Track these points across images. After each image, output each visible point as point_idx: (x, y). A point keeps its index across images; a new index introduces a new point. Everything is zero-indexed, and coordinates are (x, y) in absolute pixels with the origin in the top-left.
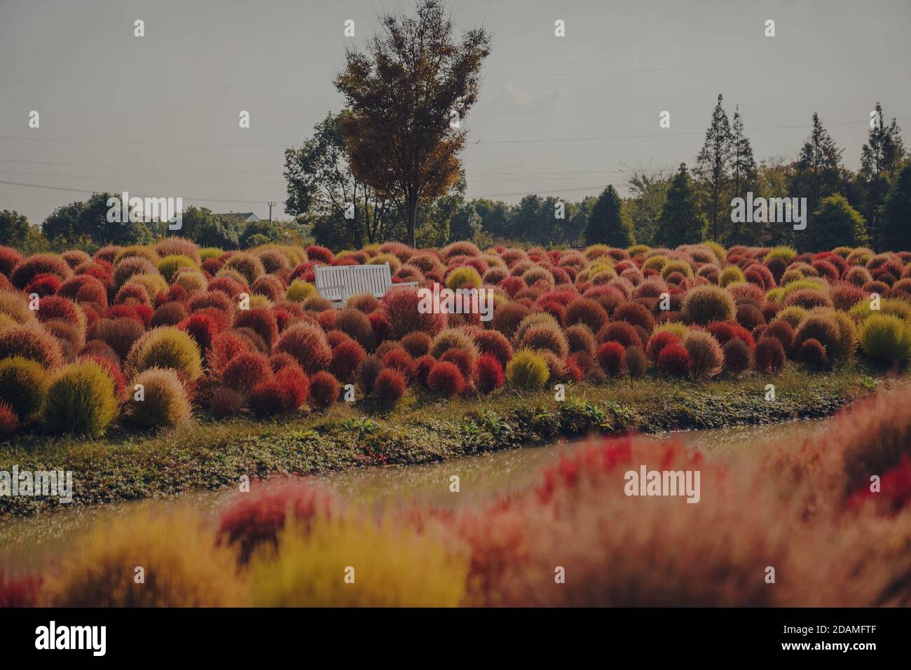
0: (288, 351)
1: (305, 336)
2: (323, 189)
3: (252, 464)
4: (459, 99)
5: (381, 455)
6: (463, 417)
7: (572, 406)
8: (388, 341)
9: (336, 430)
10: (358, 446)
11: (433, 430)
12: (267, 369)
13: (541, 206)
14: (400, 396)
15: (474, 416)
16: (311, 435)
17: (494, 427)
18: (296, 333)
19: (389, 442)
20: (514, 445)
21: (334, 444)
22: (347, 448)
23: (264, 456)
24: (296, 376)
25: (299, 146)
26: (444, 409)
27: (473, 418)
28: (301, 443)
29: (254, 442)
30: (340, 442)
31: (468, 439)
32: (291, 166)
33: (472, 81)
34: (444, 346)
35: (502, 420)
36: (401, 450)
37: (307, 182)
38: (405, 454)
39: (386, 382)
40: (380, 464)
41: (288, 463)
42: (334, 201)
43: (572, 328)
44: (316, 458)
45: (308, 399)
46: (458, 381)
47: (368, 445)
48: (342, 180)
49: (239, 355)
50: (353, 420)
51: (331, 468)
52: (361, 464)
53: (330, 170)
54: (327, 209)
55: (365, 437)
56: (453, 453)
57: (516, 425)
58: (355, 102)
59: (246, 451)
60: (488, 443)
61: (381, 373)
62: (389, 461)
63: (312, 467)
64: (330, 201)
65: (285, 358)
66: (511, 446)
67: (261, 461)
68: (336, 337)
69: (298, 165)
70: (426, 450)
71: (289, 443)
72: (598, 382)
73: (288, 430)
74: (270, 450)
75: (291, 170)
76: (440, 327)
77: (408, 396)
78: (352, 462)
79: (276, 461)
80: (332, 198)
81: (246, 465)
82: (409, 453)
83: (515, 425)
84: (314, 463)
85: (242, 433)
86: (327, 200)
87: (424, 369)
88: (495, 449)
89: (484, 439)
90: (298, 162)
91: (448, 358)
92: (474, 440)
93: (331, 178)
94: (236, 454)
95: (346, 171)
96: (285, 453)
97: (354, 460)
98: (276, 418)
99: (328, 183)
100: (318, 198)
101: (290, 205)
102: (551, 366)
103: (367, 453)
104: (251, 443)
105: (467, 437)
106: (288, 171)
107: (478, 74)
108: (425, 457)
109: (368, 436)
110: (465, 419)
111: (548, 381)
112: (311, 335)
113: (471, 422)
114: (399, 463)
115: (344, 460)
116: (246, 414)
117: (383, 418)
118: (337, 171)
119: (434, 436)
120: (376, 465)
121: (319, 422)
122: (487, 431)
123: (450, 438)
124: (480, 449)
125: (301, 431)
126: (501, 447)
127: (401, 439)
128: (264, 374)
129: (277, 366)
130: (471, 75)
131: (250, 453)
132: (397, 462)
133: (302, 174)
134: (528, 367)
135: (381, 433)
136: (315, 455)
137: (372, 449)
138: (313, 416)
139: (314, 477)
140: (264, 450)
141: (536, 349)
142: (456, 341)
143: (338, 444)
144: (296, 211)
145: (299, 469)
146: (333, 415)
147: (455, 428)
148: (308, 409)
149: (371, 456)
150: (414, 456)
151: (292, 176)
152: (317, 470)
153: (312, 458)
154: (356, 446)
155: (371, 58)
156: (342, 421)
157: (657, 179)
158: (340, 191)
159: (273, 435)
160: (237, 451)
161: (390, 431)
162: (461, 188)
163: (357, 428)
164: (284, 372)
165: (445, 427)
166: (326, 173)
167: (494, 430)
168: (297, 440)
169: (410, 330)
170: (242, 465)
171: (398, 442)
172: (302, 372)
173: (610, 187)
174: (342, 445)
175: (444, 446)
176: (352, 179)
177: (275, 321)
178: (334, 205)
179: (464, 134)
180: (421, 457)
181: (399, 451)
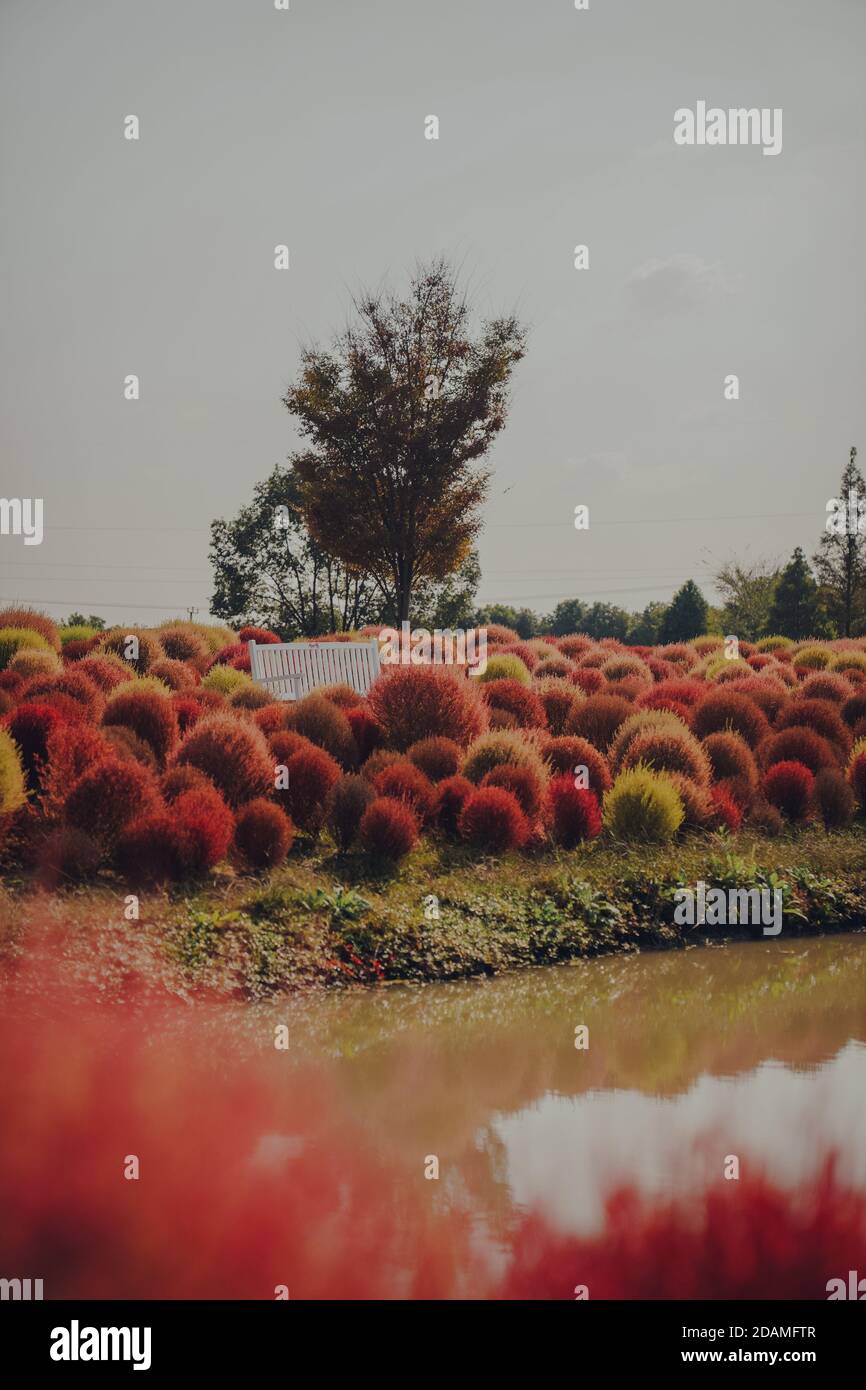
0: (195, 764)
1: (228, 738)
2: (267, 579)
3: (115, 976)
4: (478, 424)
5: (374, 961)
6: (529, 891)
7: (729, 874)
8: (383, 752)
9: (284, 913)
10: (329, 943)
11: (472, 914)
12: (152, 791)
13: (585, 616)
14: (407, 849)
15: (549, 888)
16: (236, 921)
17: (587, 912)
18: (210, 733)
19: (389, 935)
20: (627, 946)
21: (280, 938)
22: (308, 947)
23: (138, 962)
24: (209, 808)
25: (231, 516)
26: (491, 875)
27: (548, 893)
28: (214, 936)
29: (120, 933)
30: (293, 935)
31: (540, 933)
32: (220, 545)
33: (498, 398)
34: (487, 762)
35: (602, 898)
36: (413, 953)
37: (243, 567)
38: (420, 959)
39: (382, 822)
40: (371, 979)
41: (189, 977)
42: (283, 598)
43: (714, 737)
44: (244, 967)
45: (230, 849)
46: (516, 822)
47: (349, 942)
48: (295, 565)
49: (97, 765)
50: (319, 893)
51: (275, 987)
52: (333, 979)
53: (276, 550)
54: (273, 609)
55: (342, 926)
56: (514, 959)
57: (629, 907)
58: (316, 429)
59: (102, 951)
60: (577, 941)
61: (372, 806)
62: (389, 974)
63: (236, 984)
64: (278, 597)
65: (188, 775)
66: (619, 947)
67: (132, 971)
68: (285, 742)
69: (229, 544)
70: (461, 952)
71: (190, 935)
72: (770, 832)
73: (190, 911)
74: (152, 950)
75: (220, 550)
76: (476, 730)
77: (423, 852)
78: (316, 975)
79: (163, 972)
80: (281, 594)
81: (101, 979)
82: (429, 958)
83: (627, 909)
84: (240, 976)
85: (95, 916)
86: (273, 596)
87: (452, 801)
88: (591, 952)
89: (570, 934)
90: (229, 539)
91: (497, 781)
92: (552, 935)
93: (279, 563)
94: (83, 957)
95: (302, 553)
96: (182, 955)
97: (320, 971)
98: (165, 885)
99: (274, 569)
100: (259, 593)
101: (219, 605)
102: (684, 799)
103: (345, 957)
104: (114, 934)
105: (538, 928)
106: (215, 552)
107: (507, 387)
108: (459, 966)
109: (349, 924)
110: (533, 894)
111: (681, 827)
112: (238, 737)
113: (544, 900)
114: (408, 978)
115: (302, 971)
116: (108, 880)
117: (376, 890)
118: (288, 552)
119: (475, 926)
120: (365, 982)
121: (253, 894)
122: (575, 918)
123: (507, 930)
124: (565, 952)
125: (216, 914)
126: (605, 948)
127: (411, 930)
128: (146, 802)
129: (172, 791)
130: (494, 390)
131: (112, 954)
132: (404, 976)
133: (236, 556)
134: (644, 800)
135: (371, 918)
136: (243, 960)
137: (356, 948)
138: (241, 883)
139: (240, 1004)
140: (140, 949)
141: (657, 767)
142: (509, 753)
143: (290, 938)
144: (226, 612)
145: (211, 988)
146: (280, 884)
147: (517, 912)
148: (231, 872)
149: (355, 963)
150: (438, 964)
151: (221, 559)
152: (247, 992)
153: (235, 966)
154: (324, 943)
155: (340, 359)
156: (296, 894)
157: (757, 575)
158: (292, 582)
159: (158, 919)
160: (84, 952)
161: (390, 914)
162: (473, 578)
163: (327, 908)
164: (184, 799)
165: (495, 909)
166: (271, 555)
167: (587, 917)
168: (208, 930)
169: (422, 736)
170: (92, 979)
171: (406, 936)
172: (222, 803)
173: (690, 584)
174: (298, 942)
175: (496, 946)
176: (310, 565)
177: (174, 718)
178: (283, 604)
179: (485, 478)
180: (450, 967)
181: (408, 954)
